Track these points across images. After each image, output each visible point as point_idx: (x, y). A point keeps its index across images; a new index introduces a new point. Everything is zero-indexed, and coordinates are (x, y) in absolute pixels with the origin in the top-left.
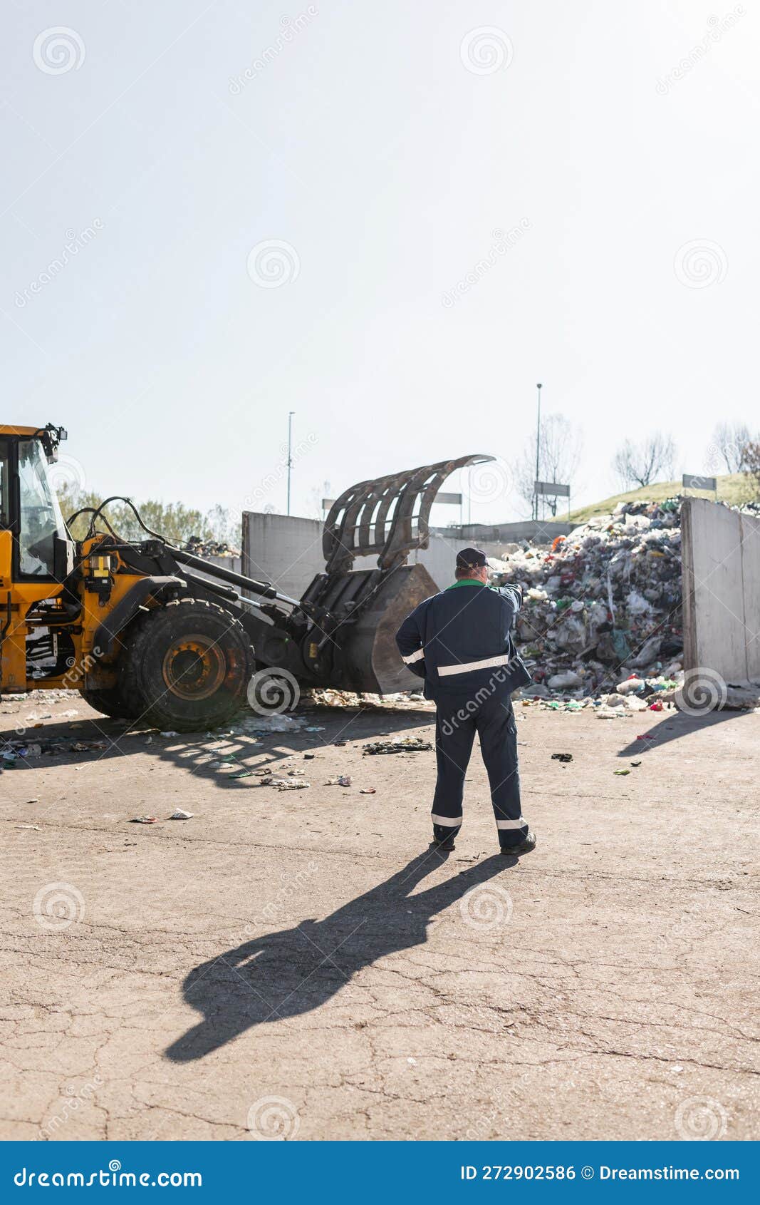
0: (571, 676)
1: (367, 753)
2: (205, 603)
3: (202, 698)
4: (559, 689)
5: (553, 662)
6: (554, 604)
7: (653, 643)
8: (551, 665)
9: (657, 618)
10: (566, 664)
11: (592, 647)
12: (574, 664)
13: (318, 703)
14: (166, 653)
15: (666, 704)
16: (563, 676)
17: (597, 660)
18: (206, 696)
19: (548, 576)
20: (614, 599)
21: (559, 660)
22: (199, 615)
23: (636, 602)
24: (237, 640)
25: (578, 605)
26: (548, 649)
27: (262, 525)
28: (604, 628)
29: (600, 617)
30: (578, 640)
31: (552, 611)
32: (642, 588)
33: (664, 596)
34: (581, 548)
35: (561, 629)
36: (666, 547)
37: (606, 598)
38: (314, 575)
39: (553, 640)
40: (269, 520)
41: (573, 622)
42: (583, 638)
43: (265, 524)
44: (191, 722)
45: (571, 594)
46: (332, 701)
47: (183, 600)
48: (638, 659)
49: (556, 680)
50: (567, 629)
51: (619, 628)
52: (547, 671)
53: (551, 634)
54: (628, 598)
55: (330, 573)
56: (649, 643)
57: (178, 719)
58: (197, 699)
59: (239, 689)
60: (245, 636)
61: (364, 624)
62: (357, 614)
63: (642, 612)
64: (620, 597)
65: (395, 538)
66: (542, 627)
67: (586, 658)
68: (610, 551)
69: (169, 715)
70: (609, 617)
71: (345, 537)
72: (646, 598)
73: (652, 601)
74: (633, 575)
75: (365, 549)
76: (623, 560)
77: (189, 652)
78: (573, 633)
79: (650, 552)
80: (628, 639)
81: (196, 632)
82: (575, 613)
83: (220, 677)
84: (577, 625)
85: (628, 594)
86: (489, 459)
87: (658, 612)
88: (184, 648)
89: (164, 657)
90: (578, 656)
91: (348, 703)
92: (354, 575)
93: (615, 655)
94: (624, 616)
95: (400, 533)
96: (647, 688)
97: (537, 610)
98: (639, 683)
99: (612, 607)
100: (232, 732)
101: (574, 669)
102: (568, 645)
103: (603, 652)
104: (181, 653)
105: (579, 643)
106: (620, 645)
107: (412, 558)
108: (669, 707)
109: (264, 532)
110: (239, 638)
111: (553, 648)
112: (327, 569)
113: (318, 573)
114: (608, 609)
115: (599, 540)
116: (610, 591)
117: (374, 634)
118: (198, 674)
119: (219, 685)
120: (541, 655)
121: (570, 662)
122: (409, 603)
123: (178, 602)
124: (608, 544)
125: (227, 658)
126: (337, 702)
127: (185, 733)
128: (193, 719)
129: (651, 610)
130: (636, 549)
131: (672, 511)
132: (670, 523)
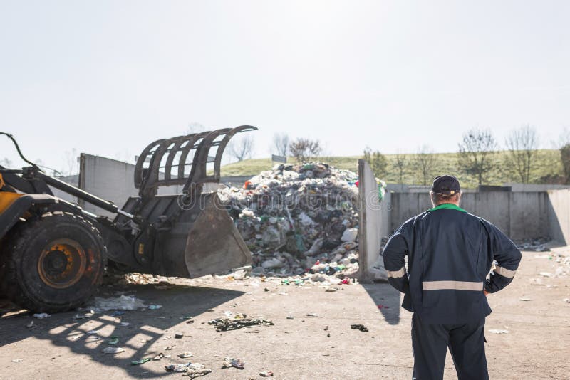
0: (276, 261)
1: (220, 330)
2: (72, 216)
3: (67, 286)
4: (270, 269)
5: (262, 252)
6: (259, 219)
7: (318, 242)
8: (261, 254)
9: (316, 227)
10: (270, 255)
11: (285, 244)
12: (275, 254)
13: (130, 282)
14: (41, 253)
15: (352, 280)
16: (270, 261)
17: (287, 251)
18: (71, 285)
19: (250, 202)
20: (292, 216)
21: (266, 252)
22: (68, 224)
23: (305, 218)
24: (95, 242)
25: (274, 220)
26: (259, 245)
27: (93, 163)
28: (289, 234)
29: (287, 227)
30: (276, 240)
31: (258, 223)
32: (306, 210)
33: (319, 215)
34: (268, 188)
35: (265, 233)
36: (317, 189)
37: (287, 216)
38: (128, 197)
39: (260, 240)
40: (98, 160)
41: (271, 229)
42: (279, 239)
43: (95, 162)
44: (58, 305)
45: (266, 213)
46: (139, 281)
47: (56, 213)
48: (310, 251)
49: (268, 264)
50: (269, 233)
51: (298, 233)
52: (259, 258)
53: (258, 236)
54: (300, 216)
55: (143, 196)
56: (316, 242)
57: (49, 304)
58: (64, 287)
59: (96, 278)
60: (101, 239)
61: (177, 230)
62: (169, 223)
63: (309, 224)
64: (294, 215)
65: (196, 175)
66: (251, 232)
67: (281, 251)
68: (284, 190)
69: (42, 301)
70: (291, 227)
71: (153, 174)
72: (310, 217)
73: (313, 219)
74: (300, 203)
75: (168, 181)
76: (294, 195)
77: (57, 252)
78: (273, 236)
79: (308, 191)
80: (303, 240)
81: (65, 236)
82: (272, 224)
83: (81, 271)
84: (275, 231)
85: (299, 214)
86: (255, 128)
87: (318, 224)
88: (53, 249)
89: (39, 256)
90: (276, 249)
91: (148, 281)
92: (161, 198)
93: (297, 248)
94: (298, 226)
95: (198, 172)
96: (331, 269)
97: (249, 222)
98: (325, 266)
99: (292, 221)
100: (92, 312)
101: (276, 257)
102: (270, 242)
103: (290, 247)
104: (51, 253)
105: (277, 242)
106: (299, 243)
107: (208, 189)
108: (354, 281)
109: (94, 168)
110: (97, 241)
111: (262, 244)
112: (139, 194)
113: (130, 196)
114: (289, 222)
115: (277, 184)
116: (288, 212)
117: (186, 238)
118: (64, 268)
119: (80, 276)
120: (254, 249)
121: (272, 253)
122: (208, 217)
123: (51, 215)
124: (282, 186)
125: (88, 256)
126: (142, 282)
127: (54, 313)
128: (60, 302)
129: (313, 223)
130: (301, 190)
131: (311, 170)
132: (310, 176)
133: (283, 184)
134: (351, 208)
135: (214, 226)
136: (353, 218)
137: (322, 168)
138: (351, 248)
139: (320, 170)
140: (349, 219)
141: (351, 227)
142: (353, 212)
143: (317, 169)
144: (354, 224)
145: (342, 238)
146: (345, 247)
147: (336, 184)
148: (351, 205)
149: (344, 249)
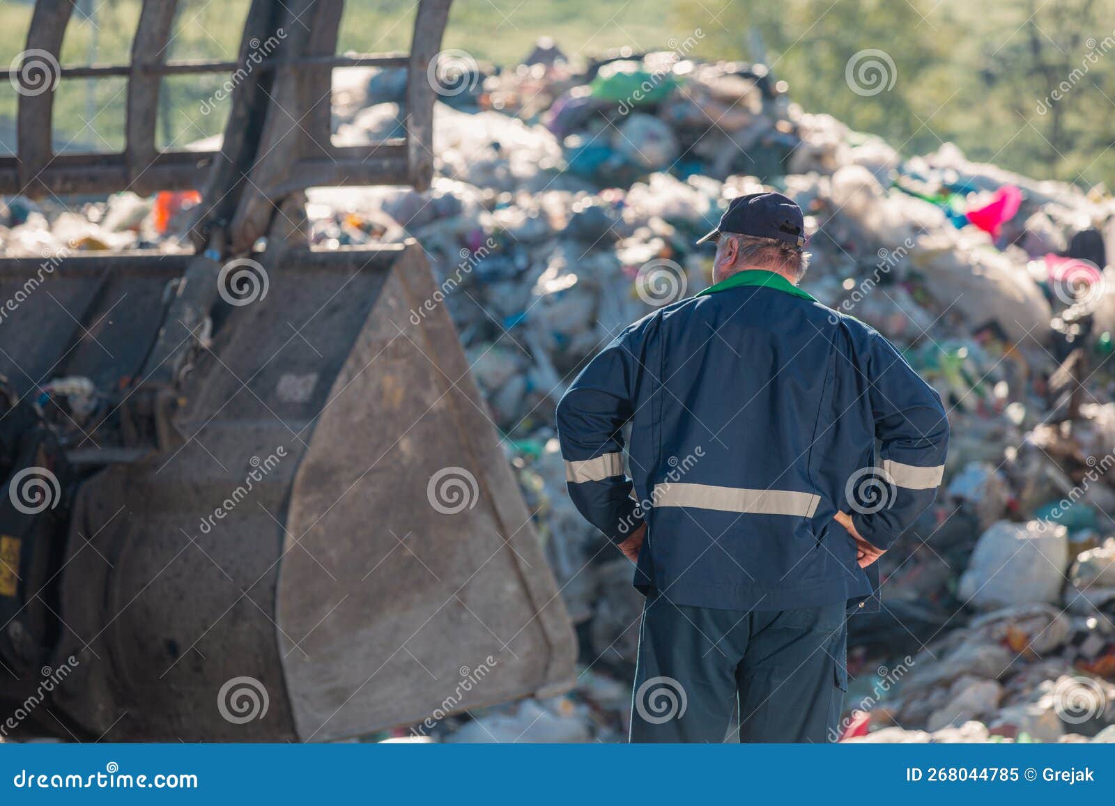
130: (634, 252)
131: (650, 109)
132: (651, 152)
133: (492, 207)
134: (1002, 390)
135: (405, 445)
136: (1024, 452)
137: (732, 102)
138: (1040, 642)
139: (725, 118)
140: (1001, 463)
141: (1014, 514)
142: (1016, 413)
143: (700, 110)
144: (1028, 494)
145: (968, 586)
146: (1005, 641)
147: (873, 221)
148: (995, 367)
149: (1001, 652)
